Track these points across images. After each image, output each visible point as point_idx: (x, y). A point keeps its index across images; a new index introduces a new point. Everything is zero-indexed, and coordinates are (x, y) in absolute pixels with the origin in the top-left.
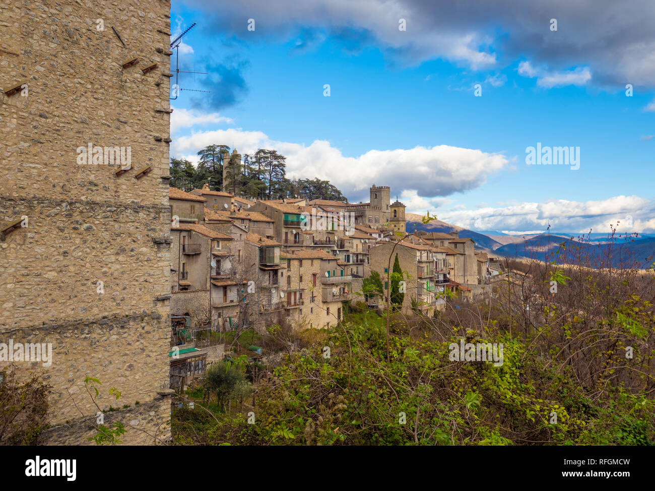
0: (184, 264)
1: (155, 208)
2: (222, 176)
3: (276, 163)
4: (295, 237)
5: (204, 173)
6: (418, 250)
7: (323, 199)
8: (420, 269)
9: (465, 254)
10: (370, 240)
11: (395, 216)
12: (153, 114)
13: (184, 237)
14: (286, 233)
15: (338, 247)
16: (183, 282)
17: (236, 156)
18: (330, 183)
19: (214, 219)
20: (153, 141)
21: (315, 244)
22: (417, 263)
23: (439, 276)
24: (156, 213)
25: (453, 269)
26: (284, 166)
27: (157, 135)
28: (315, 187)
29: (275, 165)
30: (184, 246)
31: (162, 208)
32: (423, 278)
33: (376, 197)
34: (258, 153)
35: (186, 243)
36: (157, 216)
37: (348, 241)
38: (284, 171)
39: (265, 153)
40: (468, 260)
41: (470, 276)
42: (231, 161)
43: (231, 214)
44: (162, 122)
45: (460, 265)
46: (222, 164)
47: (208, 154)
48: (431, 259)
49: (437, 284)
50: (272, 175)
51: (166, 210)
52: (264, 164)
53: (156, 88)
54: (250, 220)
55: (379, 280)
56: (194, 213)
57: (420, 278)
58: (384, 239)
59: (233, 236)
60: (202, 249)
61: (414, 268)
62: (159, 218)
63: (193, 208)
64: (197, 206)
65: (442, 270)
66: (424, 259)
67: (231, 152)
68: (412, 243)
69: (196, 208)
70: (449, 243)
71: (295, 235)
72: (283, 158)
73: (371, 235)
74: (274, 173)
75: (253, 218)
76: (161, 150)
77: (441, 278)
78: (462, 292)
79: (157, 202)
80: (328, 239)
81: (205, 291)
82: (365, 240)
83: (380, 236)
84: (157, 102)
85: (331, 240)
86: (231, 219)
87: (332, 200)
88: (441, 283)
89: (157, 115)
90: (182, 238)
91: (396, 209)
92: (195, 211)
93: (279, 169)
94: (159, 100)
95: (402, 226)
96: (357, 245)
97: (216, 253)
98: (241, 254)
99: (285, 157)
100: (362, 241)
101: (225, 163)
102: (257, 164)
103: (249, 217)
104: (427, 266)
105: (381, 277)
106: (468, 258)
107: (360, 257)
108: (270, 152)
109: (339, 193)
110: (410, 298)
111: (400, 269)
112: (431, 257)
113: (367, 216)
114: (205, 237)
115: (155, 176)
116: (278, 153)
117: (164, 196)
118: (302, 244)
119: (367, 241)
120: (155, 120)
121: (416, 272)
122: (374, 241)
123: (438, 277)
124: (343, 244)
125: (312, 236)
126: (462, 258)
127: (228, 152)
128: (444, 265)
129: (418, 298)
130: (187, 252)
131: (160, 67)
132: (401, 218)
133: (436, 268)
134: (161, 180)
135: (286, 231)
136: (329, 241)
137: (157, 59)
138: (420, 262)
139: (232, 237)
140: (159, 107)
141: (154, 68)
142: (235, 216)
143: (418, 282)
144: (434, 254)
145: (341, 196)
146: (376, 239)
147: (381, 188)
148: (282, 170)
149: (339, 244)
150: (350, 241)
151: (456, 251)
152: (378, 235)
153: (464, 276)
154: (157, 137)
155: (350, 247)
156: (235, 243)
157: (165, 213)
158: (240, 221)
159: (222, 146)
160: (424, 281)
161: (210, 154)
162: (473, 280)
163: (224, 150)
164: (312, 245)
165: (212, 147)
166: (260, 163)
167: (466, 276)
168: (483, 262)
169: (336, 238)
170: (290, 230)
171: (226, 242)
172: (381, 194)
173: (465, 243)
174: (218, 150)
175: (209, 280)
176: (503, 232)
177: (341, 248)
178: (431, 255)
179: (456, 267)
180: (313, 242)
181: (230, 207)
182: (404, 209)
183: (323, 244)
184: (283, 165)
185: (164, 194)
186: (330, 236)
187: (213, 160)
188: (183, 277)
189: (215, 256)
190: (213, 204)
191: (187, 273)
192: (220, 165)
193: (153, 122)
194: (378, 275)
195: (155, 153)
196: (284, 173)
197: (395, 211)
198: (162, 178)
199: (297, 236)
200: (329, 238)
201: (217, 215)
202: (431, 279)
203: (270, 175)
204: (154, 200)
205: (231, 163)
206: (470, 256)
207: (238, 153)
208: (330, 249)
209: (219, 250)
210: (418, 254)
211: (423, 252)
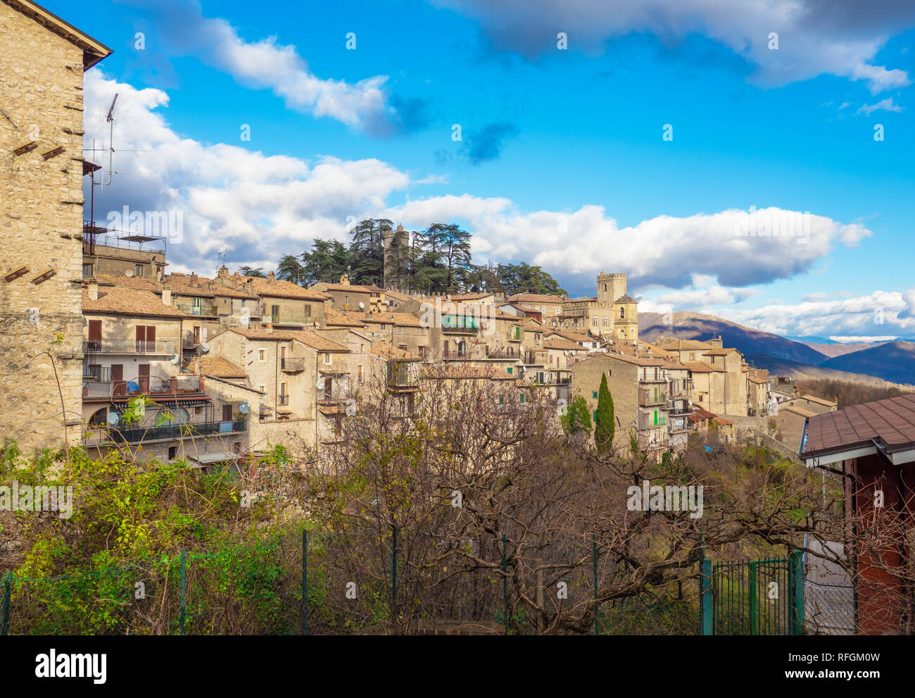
0: (283, 384)
1: (60, 317)
2: (383, 261)
3: (457, 242)
4: (460, 348)
5: (358, 259)
6: (640, 366)
7: (530, 291)
8: (642, 393)
9: (726, 372)
10: (579, 352)
11: (622, 317)
12: (58, 206)
13: (283, 348)
14: (446, 343)
15: (525, 362)
16: (282, 409)
17: (401, 234)
18: (541, 270)
19: (340, 323)
20: (58, 238)
21: (490, 357)
22: (638, 384)
23: (675, 404)
24: (61, 323)
25: (707, 393)
26: (469, 247)
27: (63, 231)
28: (521, 275)
29: (456, 246)
30: (283, 361)
31: (69, 318)
32: (648, 407)
33: (606, 290)
34: (432, 229)
35: (286, 356)
36: (63, 327)
37: (541, 353)
38: (468, 254)
39: (442, 229)
40: (731, 381)
41: (734, 403)
42: (394, 240)
43: (367, 316)
44: (70, 215)
45: (718, 388)
46: (383, 245)
47: (364, 232)
48: (661, 378)
49: (672, 415)
50: (453, 259)
51: (75, 320)
52: (440, 244)
53: (63, 174)
54: (393, 324)
55: (585, 408)
56: (310, 315)
57: (643, 406)
58: (600, 350)
59: (350, 347)
60: (306, 365)
61: (635, 392)
62: (65, 328)
63: (308, 308)
64: (314, 305)
65: (680, 395)
66: (650, 378)
67: (394, 228)
68: (635, 355)
69: (312, 309)
70: (703, 355)
71: (460, 345)
72: (467, 236)
73: (581, 344)
74: (455, 258)
75: (398, 323)
76: (70, 248)
77: (679, 406)
78: (719, 427)
79: (64, 310)
80: (510, 351)
81: (309, 420)
82: (570, 351)
83: (595, 346)
84: (64, 192)
85: (514, 351)
86: (363, 324)
87: (544, 293)
88: (679, 413)
89: (65, 206)
90: (280, 350)
91: (624, 306)
92: (312, 313)
93: (462, 252)
94: (66, 190)
95: (633, 330)
96: (558, 358)
97: (323, 369)
98: (363, 371)
99: (471, 234)
100: (566, 352)
101: (385, 244)
102: (430, 245)
103: (392, 320)
104: (656, 389)
105: (588, 404)
106: (731, 378)
107: (563, 376)
108: (448, 228)
109: (555, 284)
110: (628, 435)
111: (609, 393)
112: (662, 376)
113: (591, 317)
114: (309, 349)
115: (62, 280)
116: (461, 229)
117: (75, 304)
118: (470, 357)
119: (574, 353)
120: (61, 213)
121: (637, 397)
122: (585, 352)
123: (673, 404)
124: (533, 356)
125: (484, 345)
126: (721, 377)
127: (391, 229)
128: (684, 388)
129: (639, 434)
130: (287, 368)
131: (67, 149)
132: (631, 320)
133: (671, 392)
134: (70, 284)
135: (446, 339)
136: (512, 353)
137: (64, 140)
138: (642, 383)
139: (349, 349)
140: (65, 198)
141: (58, 151)
142: (372, 319)
143: (639, 411)
144: (666, 371)
145: (557, 288)
146: (587, 350)
147: (612, 276)
148: (466, 252)
149: (528, 356)
150: (544, 353)
151: (713, 366)
152: (591, 344)
153: (725, 404)
154: (63, 233)
155: (543, 362)
156: (352, 356)
157: (73, 322)
158: (380, 325)
159: (382, 221)
160: (651, 412)
161: (367, 232)
162: (737, 408)
163: (385, 226)
164: (485, 358)
165: (367, 221)
166: (434, 243)
167: (729, 403)
168: (759, 384)
169: (522, 349)
170: (452, 338)
171: (339, 355)
172: (612, 285)
173: (726, 355)
174: (376, 225)
175: (314, 406)
176: (832, 338)
177: (531, 362)
178: (662, 373)
179: (712, 390)
180: (487, 354)
181: (367, 307)
182: (636, 307)
183: (501, 357)
184: (467, 246)
185: (75, 300)
186: (513, 345)
187: (371, 240)
188: (283, 402)
189: (323, 374)
190: (342, 303)
191: (288, 396)
192: (380, 246)
193: (58, 216)
194: (585, 402)
195: (61, 252)
196: (470, 257)
197: (622, 309)
198: (70, 281)
199: (463, 346)
200: (512, 349)
201: (345, 317)
202: (662, 408)
203: (450, 260)
204: (59, 308)
205: (395, 244)
206: (734, 374)
207: (404, 230)
208: (513, 364)
209: (329, 366)
210: (640, 371)
211: (648, 369)
